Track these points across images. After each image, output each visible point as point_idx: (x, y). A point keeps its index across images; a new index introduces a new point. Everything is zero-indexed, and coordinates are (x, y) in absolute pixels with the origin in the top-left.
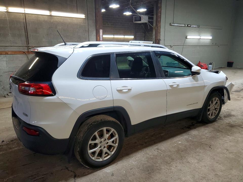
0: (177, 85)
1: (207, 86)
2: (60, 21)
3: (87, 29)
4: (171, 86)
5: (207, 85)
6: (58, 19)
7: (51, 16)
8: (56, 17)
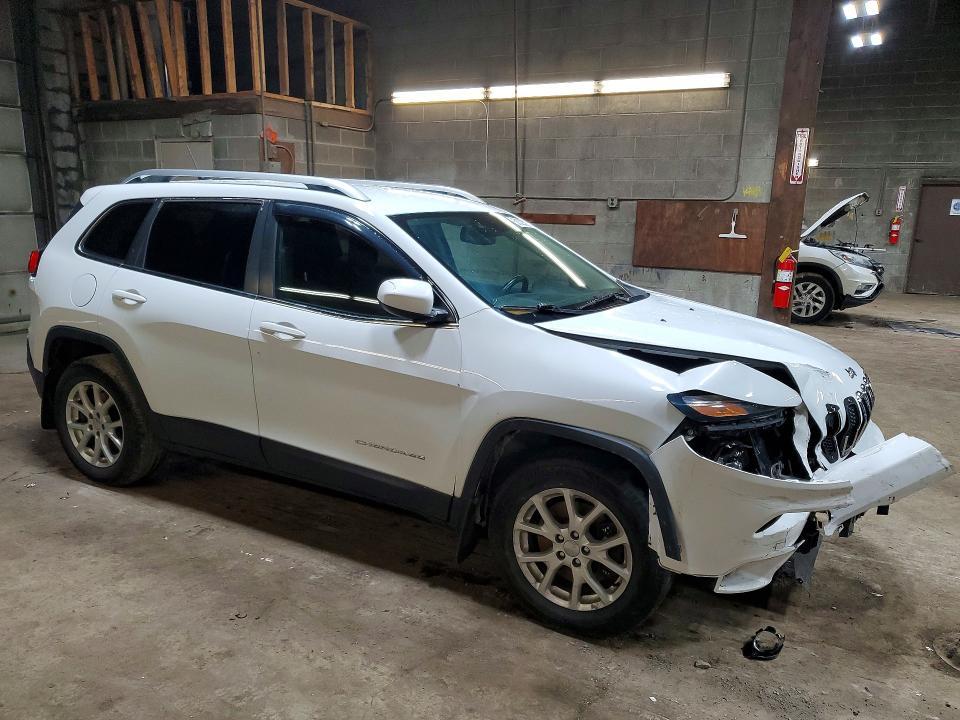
0: (296, 337)
1: (476, 397)
2: (632, 109)
3: (736, 132)
4: (268, 332)
5: (475, 390)
6: (625, 102)
7: (598, 95)
8: (618, 98)
